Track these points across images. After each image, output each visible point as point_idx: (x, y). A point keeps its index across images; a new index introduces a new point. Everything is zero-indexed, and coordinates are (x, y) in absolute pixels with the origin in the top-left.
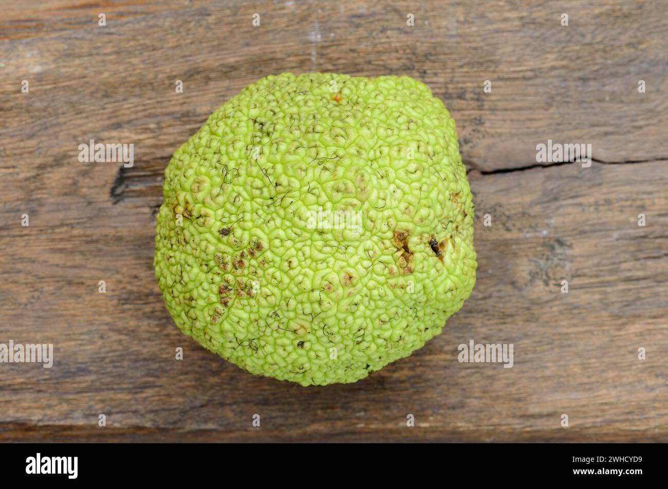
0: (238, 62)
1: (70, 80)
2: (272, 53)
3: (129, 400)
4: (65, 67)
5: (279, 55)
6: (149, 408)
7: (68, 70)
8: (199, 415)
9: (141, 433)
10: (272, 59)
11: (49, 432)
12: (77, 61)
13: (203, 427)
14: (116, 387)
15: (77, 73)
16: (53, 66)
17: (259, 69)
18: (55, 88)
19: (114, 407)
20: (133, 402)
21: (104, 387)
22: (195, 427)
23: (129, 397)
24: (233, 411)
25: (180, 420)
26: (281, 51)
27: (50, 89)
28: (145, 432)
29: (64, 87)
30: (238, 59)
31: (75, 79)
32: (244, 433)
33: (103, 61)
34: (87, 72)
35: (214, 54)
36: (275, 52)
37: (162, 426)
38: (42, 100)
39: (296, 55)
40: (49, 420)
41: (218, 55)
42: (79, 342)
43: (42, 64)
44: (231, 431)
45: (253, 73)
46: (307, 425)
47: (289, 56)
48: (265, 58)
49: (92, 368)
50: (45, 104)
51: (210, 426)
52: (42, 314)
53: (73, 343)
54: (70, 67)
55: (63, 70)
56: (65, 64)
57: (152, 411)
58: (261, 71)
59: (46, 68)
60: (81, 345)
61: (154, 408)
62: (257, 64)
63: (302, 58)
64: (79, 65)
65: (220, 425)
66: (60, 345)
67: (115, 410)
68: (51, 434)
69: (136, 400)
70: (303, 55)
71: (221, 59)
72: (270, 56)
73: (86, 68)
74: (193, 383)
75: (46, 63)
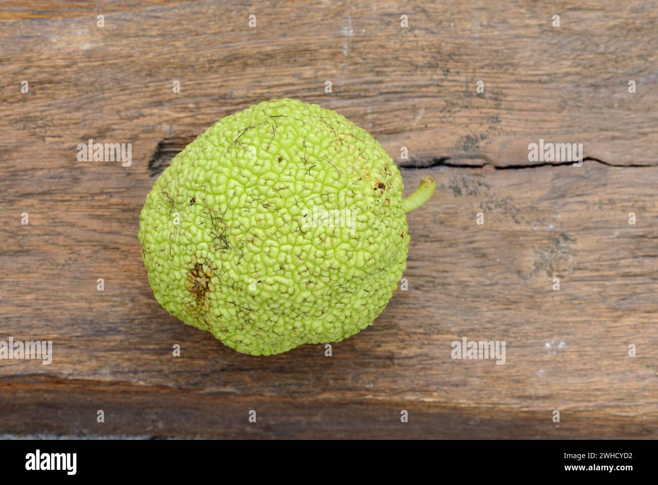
0: (274, 50)
1: (117, 58)
2: (306, 44)
3: (155, 360)
4: (112, 45)
5: (313, 47)
6: (173, 369)
7: (116, 48)
8: (219, 378)
9: (164, 391)
10: (307, 50)
11: (78, 386)
12: (125, 41)
13: (222, 389)
14: (143, 347)
15: (124, 52)
16: (102, 44)
17: (294, 59)
18: (103, 65)
19: (139, 366)
20: (157, 362)
21: (132, 347)
22: (214, 389)
23: (154, 358)
24: (251, 376)
25: (201, 382)
26: (315, 43)
27: (98, 66)
28: (168, 391)
29: (111, 64)
30: (275, 48)
31: (121, 57)
32: (259, 398)
33: (149, 43)
34: (133, 51)
35: (252, 42)
36: (309, 44)
37: (184, 387)
38: (89, 76)
39: (331, 47)
40: (79, 375)
41: (256, 43)
42: (111, 303)
43: (92, 42)
44: (248, 395)
45: (288, 62)
46: (319, 394)
47: (322, 48)
48: (300, 48)
49: (121, 328)
50: (93, 79)
51: (228, 389)
52: (78, 275)
53: (105, 304)
54: (118, 46)
55: (111, 49)
56: (113, 43)
57: (175, 372)
58: (295, 61)
59: (95, 45)
60: (113, 306)
61: (178, 370)
62: (292, 54)
63: (334, 50)
64: (127, 45)
65: (238, 389)
66: (93, 306)
67: (141, 369)
68: (79, 388)
69: (161, 361)
70: (335, 48)
71: (259, 47)
72: (305, 47)
73: (133, 48)
74: (215, 348)
75: (95, 41)
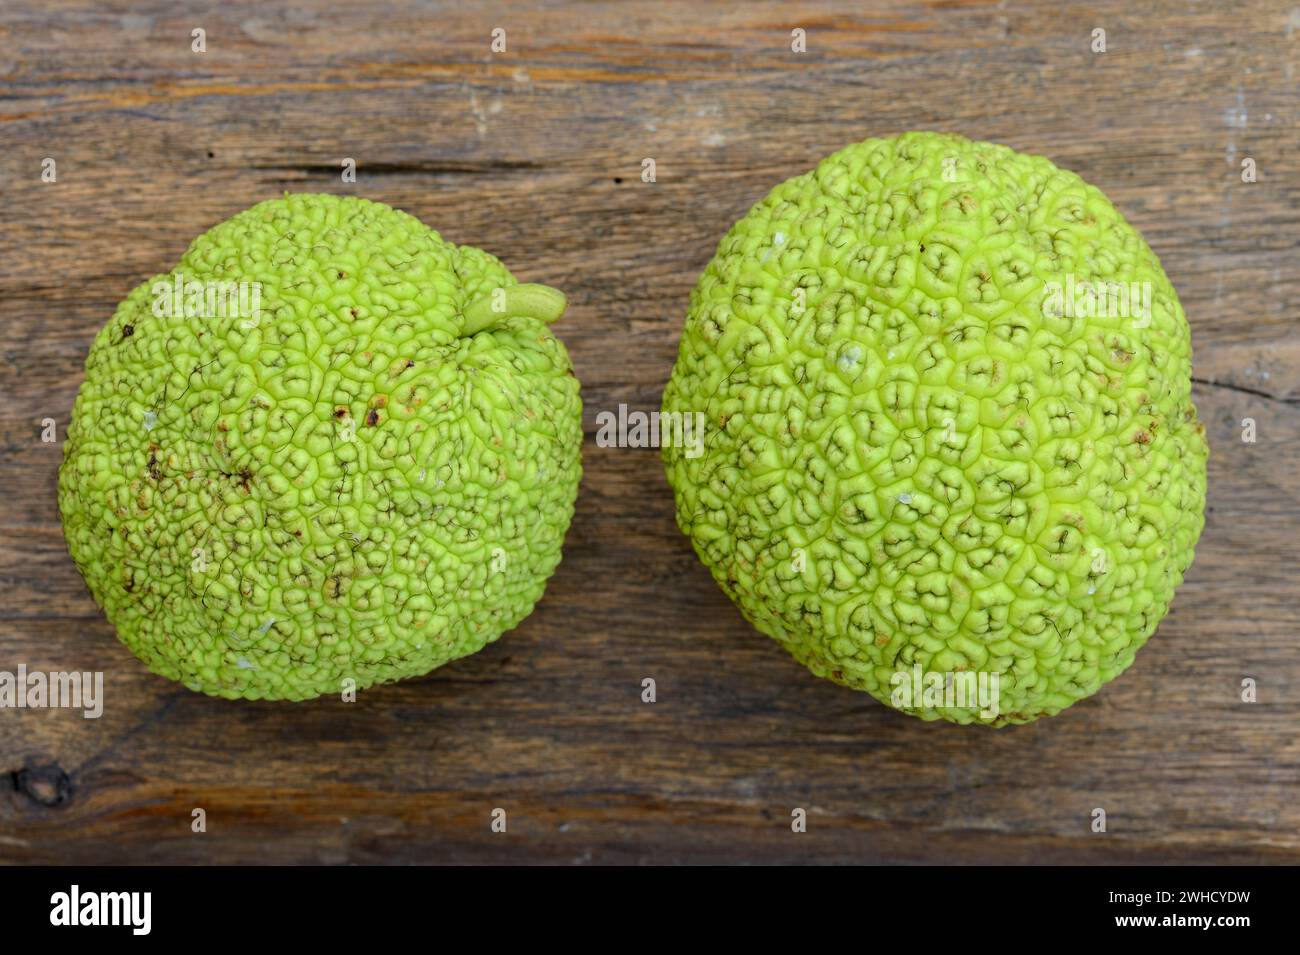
0: (1089, 154)
1: (776, 166)
2: (1154, 142)
3: (844, 766)
4: (768, 139)
5: (1166, 148)
6: (880, 782)
7: (773, 145)
8: (970, 802)
9: (860, 826)
10: (1155, 154)
11: (689, 814)
12: (792, 131)
13: (976, 824)
14: (820, 738)
15: (790, 153)
16: (746, 136)
17: (1128, 171)
18: (747, 178)
19: (813, 776)
20: (849, 770)
21: (799, 740)
22: (962, 823)
23: (843, 761)
24: (1034, 799)
25: (935, 808)
26: (1171, 141)
27: (738, 180)
28: (867, 826)
29: (765, 177)
30: (1090, 148)
31: (785, 163)
32: (1047, 840)
33: (840, 134)
34: (808, 152)
35: (1047, 136)
36: (1160, 141)
37: (900, 818)
38: (721, 199)
39: (1202, 148)
40: (693, 793)
41: (1055, 138)
42: (760, 653)
43: (724, 132)
44: (1025, 835)
45: (1116, 176)
46: (1167, 834)
47: (1184, 149)
48: (1140, 151)
49: (782, 704)
50: (727, 206)
51: (989, 823)
52: (694, 595)
53: (748, 653)
54: (778, 141)
55: (765, 146)
56: (769, 134)
57: (884, 789)
58: (1131, 174)
59: (733, 138)
60: (763, 658)
61: (889, 785)
62: (1124, 161)
63: (1208, 155)
64: (796, 139)
65: (1009, 824)
66: (723, 657)
67: (815, 783)
68: (692, 817)
69: (857, 767)
70: (1211, 150)
71: (1059, 147)
72: (1151, 148)
73: (808, 145)
74: (965, 743)
75: (734, 130)
